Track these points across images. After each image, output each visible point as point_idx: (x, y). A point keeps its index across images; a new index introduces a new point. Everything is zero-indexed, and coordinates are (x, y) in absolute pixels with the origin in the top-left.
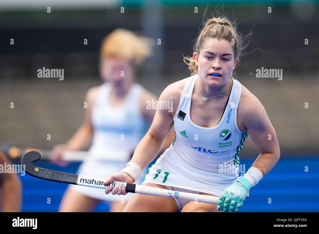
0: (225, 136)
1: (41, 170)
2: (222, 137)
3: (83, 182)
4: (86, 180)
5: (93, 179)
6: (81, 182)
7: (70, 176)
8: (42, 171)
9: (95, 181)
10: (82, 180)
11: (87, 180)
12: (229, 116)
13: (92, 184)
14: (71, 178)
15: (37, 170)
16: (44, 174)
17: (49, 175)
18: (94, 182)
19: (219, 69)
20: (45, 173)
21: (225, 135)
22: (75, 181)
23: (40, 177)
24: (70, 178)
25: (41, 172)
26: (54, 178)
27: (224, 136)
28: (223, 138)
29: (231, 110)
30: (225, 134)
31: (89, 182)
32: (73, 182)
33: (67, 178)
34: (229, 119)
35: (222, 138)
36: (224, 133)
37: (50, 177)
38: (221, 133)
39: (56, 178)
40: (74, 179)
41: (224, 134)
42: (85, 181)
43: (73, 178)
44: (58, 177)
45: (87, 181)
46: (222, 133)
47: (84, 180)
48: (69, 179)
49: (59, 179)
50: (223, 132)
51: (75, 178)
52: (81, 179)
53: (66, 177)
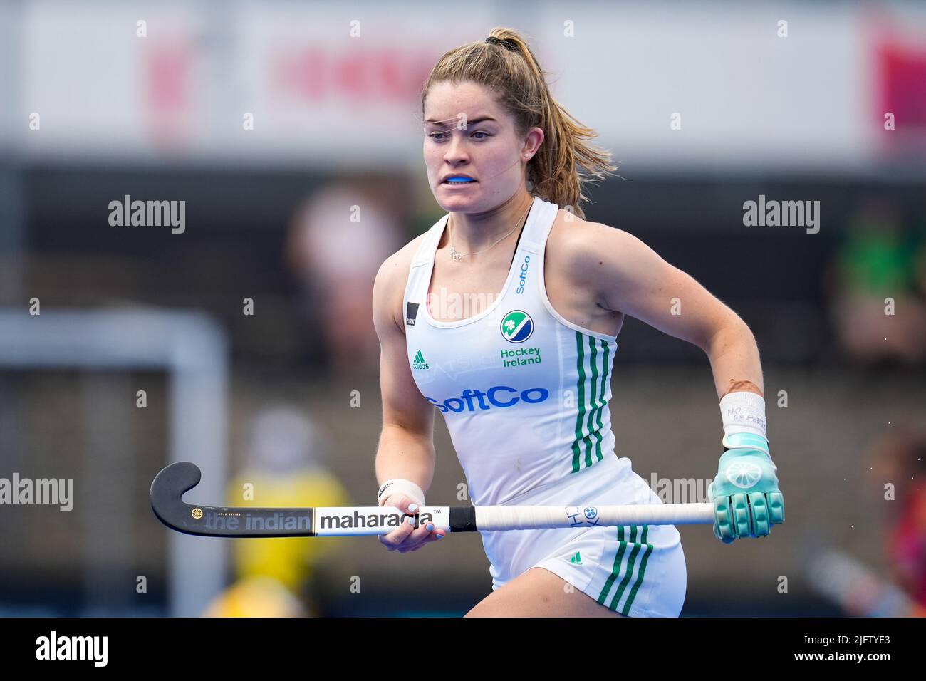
0: (514, 329)
1: (207, 514)
2: (506, 333)
3: (330, 526)
4: (337, 518)
5: (356, 513)
6: (323, 526)
7: (290, 516)
8: (212, 515)
9: (363, 517)
10: (327, 521)
11: (340, 518)
12: (523, 276)
13: (356, 526)
14: (294, 519)
15: (197, 513)
16: (220, 522)
17: (233, 523)
18: (360, 520)
19: (461, 164)
20: (223, 520)
21: (514, 327)
22: (307, 527)
23: (211, 532)
24: (291, 520)
25: (209, 518)
26: (248, 528)
27: (511, 329)
28: (510, 334)
29: (527, 260)
30: (514, 323)
31: (346, 524)
32: (304, 531)
33: (285, 522)
34: (522, 283)
35: (506, 335)
36: (511, 321)
37: (237, 527)
38: (505, 322)
39: (254, 528)
40: (304, 522)
41: (511, 324)
42: (334, 521)
43: (301, 519)
44: (258, 523)
45: (341, 521)
46: (507, 322)
47: (330, 519)
48: (290, 523)
49: (262, 528)
50: (508, 319)
51: (306, 518)
52: (323, 519)
53: (282, 519)
